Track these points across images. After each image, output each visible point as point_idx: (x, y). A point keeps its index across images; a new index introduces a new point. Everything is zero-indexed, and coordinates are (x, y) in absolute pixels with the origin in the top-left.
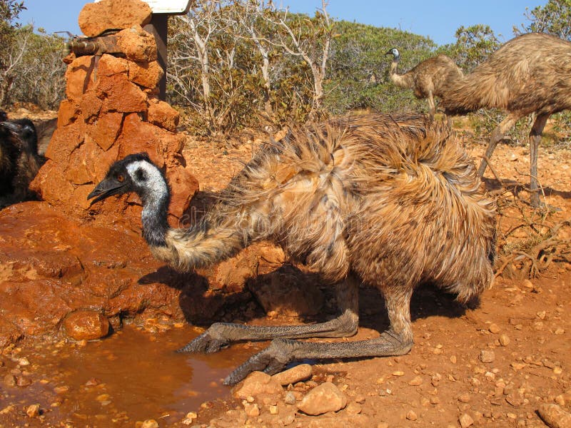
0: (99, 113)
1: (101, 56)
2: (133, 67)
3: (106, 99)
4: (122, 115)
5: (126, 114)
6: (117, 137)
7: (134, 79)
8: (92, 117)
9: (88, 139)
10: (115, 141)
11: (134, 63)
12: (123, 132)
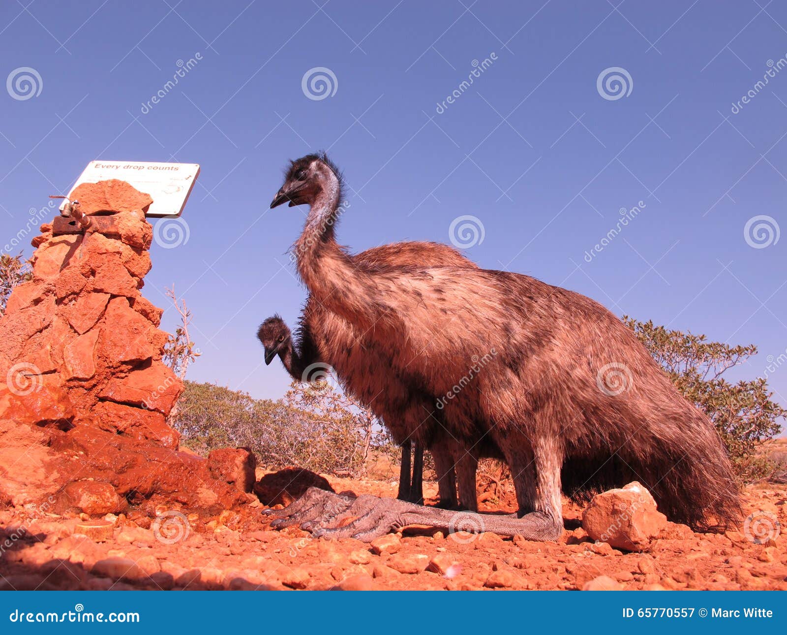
0: (81, 290)
1: (92, 234)
2: (126, 250)
3: (92, 278)
4: (109, 296)
5: (113, 296)
6: (99, 320)
7: (126, 262)
8: (70, 295)
9: (57, 322)
10: (95, 325)
11: (129, 246)
12: (106, 316)
